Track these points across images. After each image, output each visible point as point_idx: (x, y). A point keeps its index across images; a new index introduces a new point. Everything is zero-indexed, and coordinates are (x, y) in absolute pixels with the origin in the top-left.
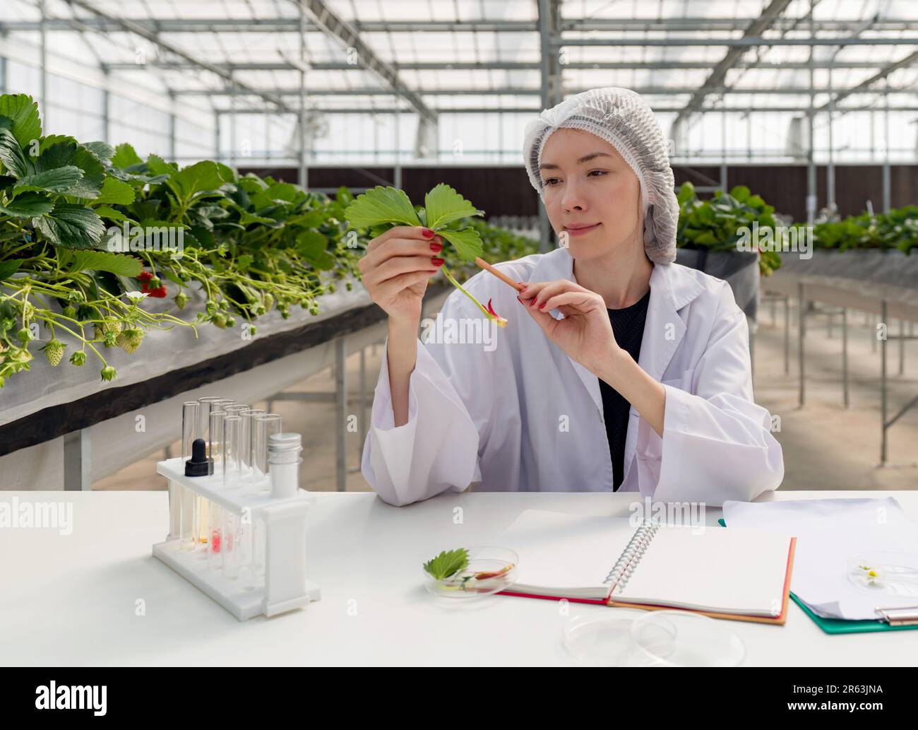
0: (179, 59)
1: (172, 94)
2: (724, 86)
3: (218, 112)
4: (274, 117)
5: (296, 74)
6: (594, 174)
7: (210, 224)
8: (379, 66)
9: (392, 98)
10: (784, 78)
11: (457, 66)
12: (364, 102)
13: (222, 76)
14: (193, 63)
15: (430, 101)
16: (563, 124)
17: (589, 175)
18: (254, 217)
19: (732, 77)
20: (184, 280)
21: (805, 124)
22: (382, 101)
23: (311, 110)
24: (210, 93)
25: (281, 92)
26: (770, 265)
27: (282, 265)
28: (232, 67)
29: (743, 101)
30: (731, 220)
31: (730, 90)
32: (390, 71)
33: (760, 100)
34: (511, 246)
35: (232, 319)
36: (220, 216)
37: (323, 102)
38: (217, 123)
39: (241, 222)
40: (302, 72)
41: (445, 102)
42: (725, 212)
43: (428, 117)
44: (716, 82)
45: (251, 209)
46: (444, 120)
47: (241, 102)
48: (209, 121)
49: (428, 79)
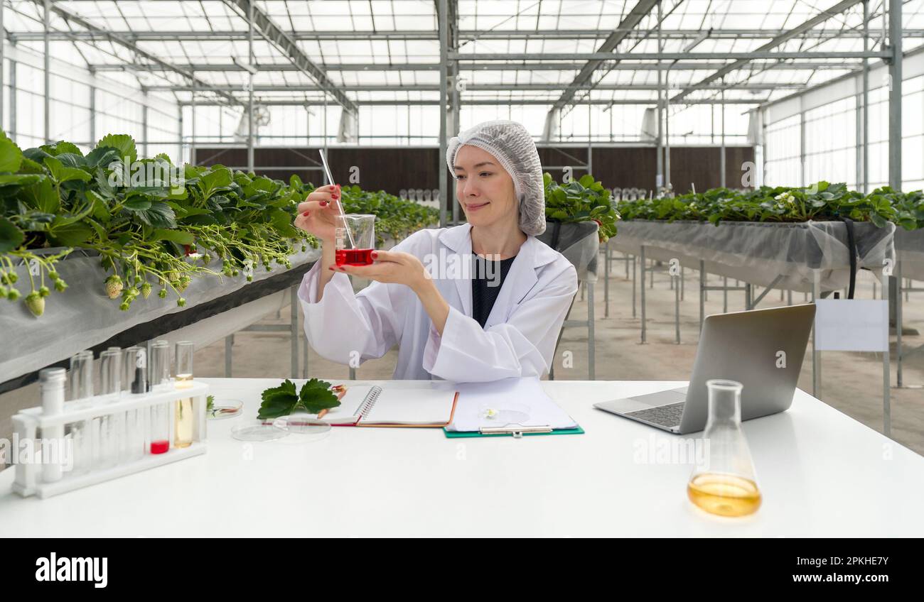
0: (151, 62)
1: (145, 89)
2: (591, 84)
3: (181, 104)
4: (224, 108)
5: (246, 75)
6: (484, 174)
7: (220, 208)
8: (311, 68)
9: (321, 93)
10: (641, 77)
11: (374, 67)
12: (300, 96)
13: (185, 75)
14: (163, 66)
15: (351, 96)
16: (468, 142)
17: (481, 175)
18: (246, 202)
19: (596, 76)
20: (209, 245)
21: (656, 112)
22: (314, 95)
23: (257, 103)
24: (176, 88)
25: (231, 87)
26: (607, 233)
27: (263, 234)
28: (194, 68)
29: (607, 95)
30: (578, 200)
31: (595, 86)
32: (319, 72)
33: (619, 95)
34: (418, 215)
35: (237, 271)
36: (225, 202)
37: (265, 96)
38: (180, 112)
39: (238, 206)
40: (251, 74)
41: (364, 96)
42: (575, 195)
43: (350, 107)
44: (583, 80)
45: (244, 197)
46: (363, 110)
47: (200, 96)
48: (174, 111)
49: (350, 78)
